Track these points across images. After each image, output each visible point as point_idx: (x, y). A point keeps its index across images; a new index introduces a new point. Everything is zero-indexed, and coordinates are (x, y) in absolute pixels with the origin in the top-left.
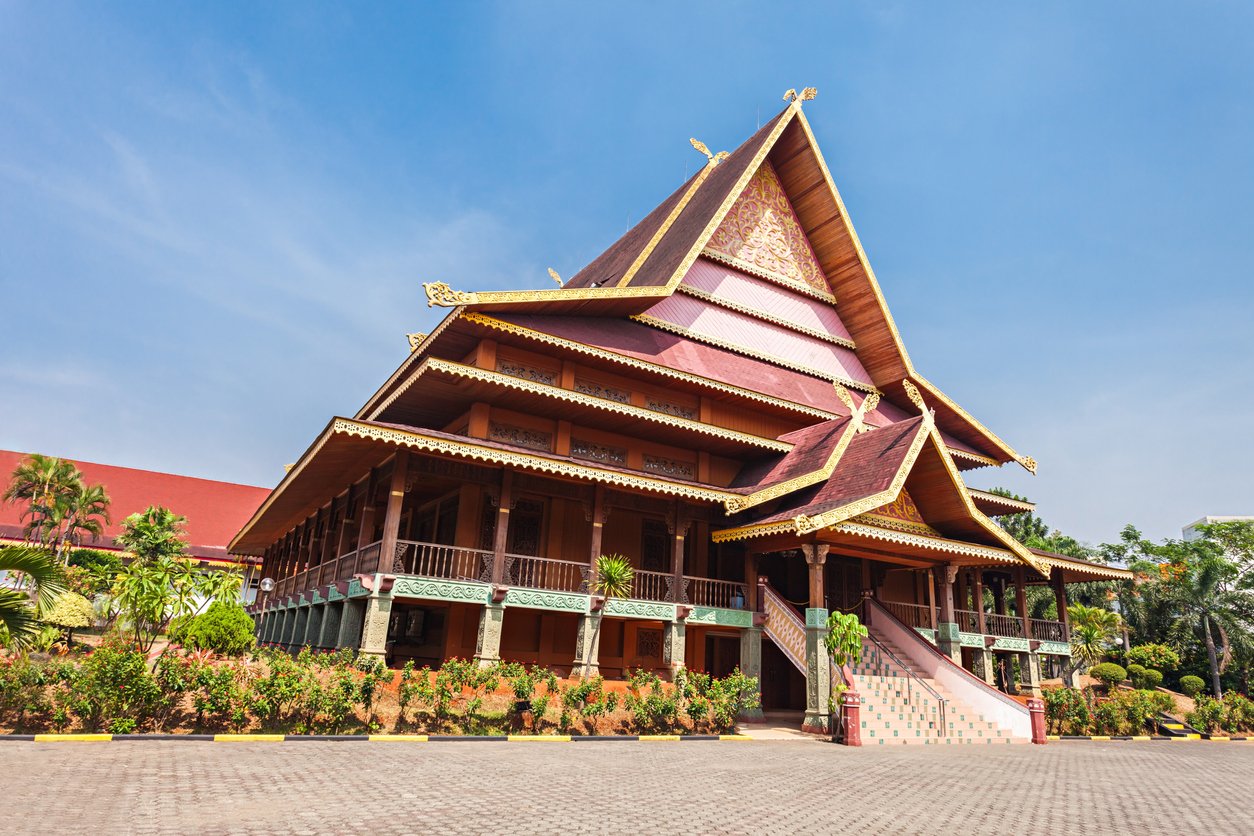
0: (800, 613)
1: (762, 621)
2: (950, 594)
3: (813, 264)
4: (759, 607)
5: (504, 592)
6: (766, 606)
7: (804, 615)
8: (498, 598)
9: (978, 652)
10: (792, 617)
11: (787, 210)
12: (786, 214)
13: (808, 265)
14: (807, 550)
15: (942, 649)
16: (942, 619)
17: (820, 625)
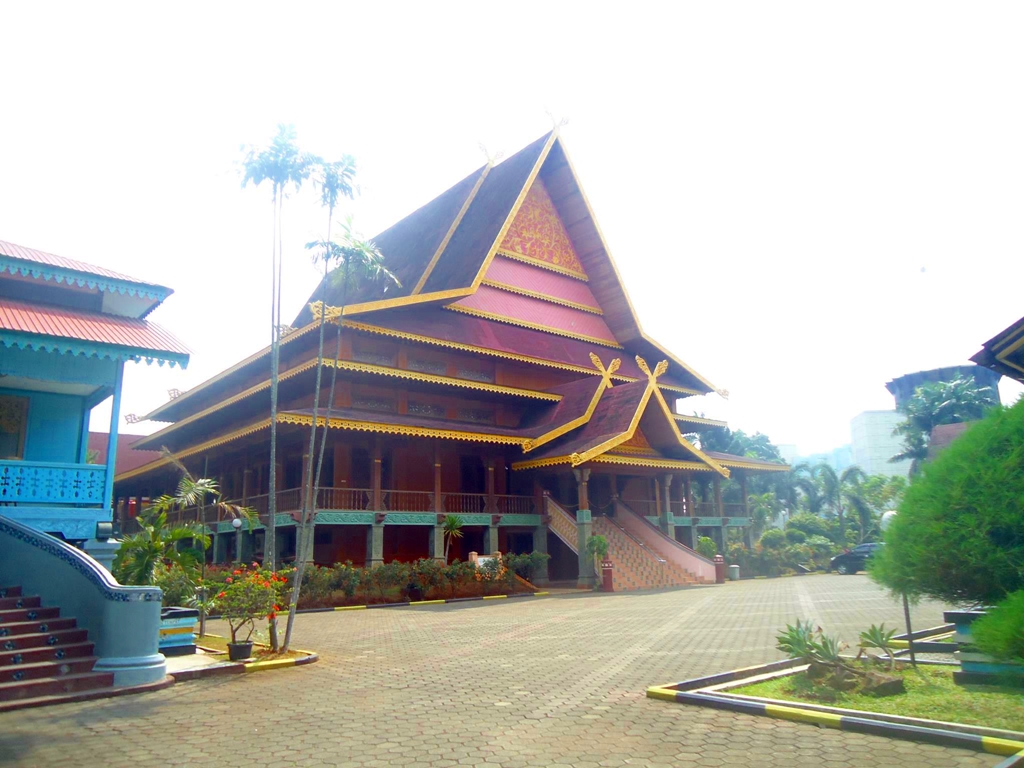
0: (573, 513)
1: (548, 521)
2: (667, 494)
3: (571, 252)
4: (543, 511)
5: (383, 516)
6: (549, 511)
7: (575, 515)
8: (380, 519)
9: (688, 528)
10: (566, 516)
11: (551, 209)
12: (550, 214)
13: (567, 252)
14: (577, 473)
15: (662, 528)
16: (663, 510)
17: (586, 521)
